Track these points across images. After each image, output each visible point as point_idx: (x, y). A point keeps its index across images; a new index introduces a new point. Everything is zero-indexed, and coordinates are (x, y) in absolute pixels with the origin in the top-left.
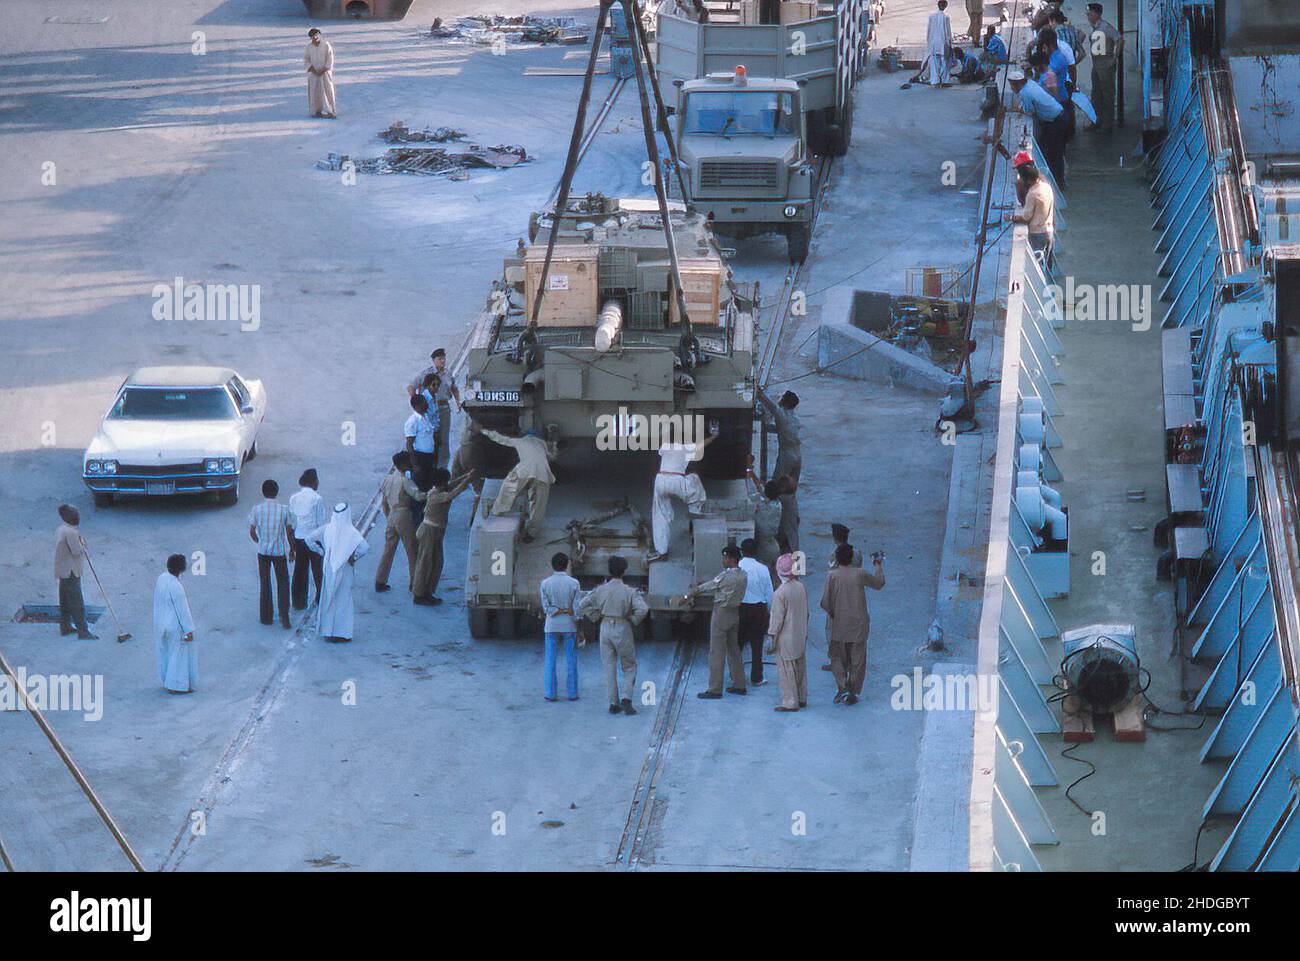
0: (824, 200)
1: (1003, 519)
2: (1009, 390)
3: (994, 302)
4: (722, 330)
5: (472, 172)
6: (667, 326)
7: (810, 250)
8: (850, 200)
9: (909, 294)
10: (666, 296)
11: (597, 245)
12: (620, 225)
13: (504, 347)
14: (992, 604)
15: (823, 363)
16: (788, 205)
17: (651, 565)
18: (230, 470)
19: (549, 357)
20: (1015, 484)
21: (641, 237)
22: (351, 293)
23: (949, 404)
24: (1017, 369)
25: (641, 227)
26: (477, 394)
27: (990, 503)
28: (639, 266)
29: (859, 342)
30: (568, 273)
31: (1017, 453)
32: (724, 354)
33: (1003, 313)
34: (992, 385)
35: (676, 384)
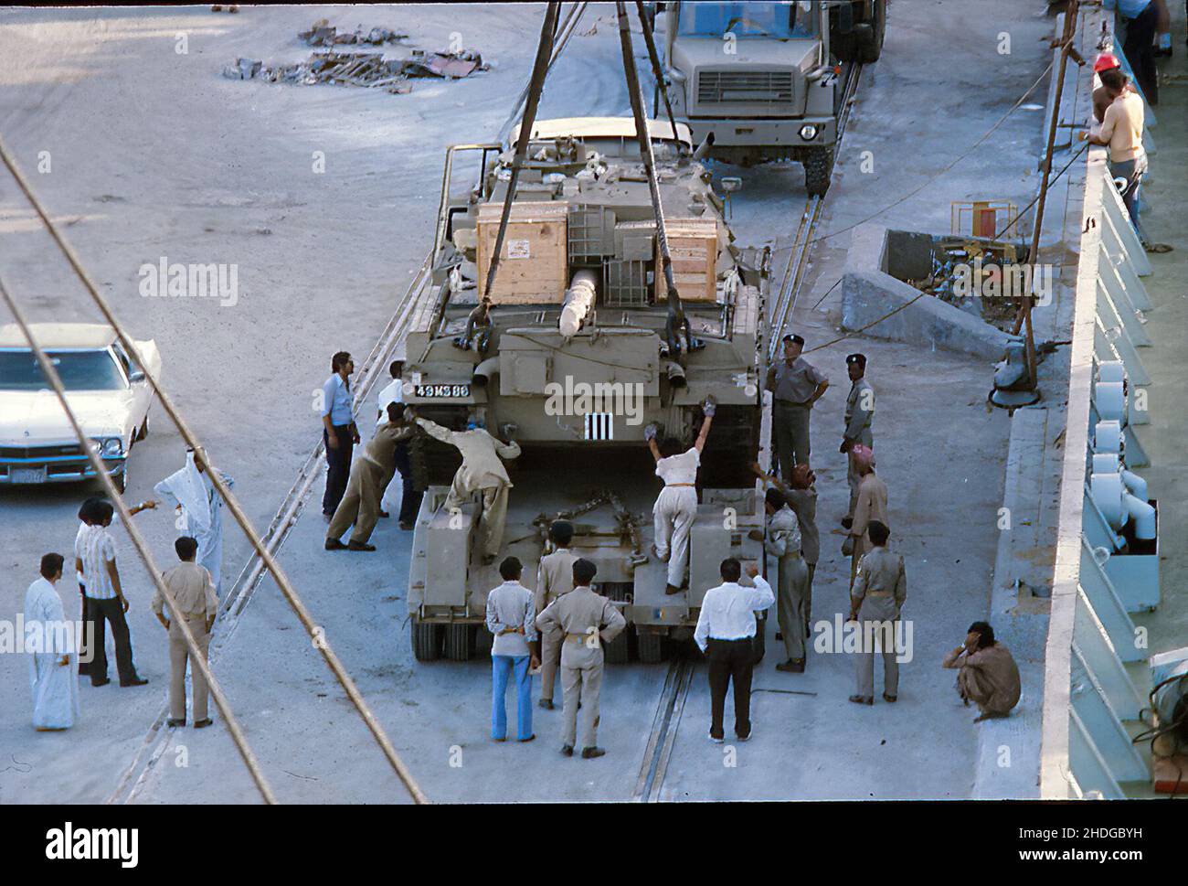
0: (850, 118)
1: (1075, 513)
2: (1081, 353)
3: (1061, 242)
4: (721, 307)
5: (415, 81)
6: (652, 302)
7: (832, 179)
8: (883, 118)
9: (955, 234)
10: (650, 265)
11: (566, 202)
12: (597, 177)
13: (450, 330)
14: (1061, 619)
15: (847, 320)
16: (804, 125)
17: (636, 569)
18: (114, 453)
19: (505, 342)
20: (1090, 468)
21: (622, 192)
22: (266, 233)
23: (1005, 371)
24: (1092, 327)
25: (621, 180)
26: (417, 388)
27: (1057, 493)
28: (617, 227)
29: (892, 294)
30: (530, 237)
31: (1092, 432)
32: (723, 338)
33: (1073, 259)
34: (1057, 347)
35: (663, 377)
